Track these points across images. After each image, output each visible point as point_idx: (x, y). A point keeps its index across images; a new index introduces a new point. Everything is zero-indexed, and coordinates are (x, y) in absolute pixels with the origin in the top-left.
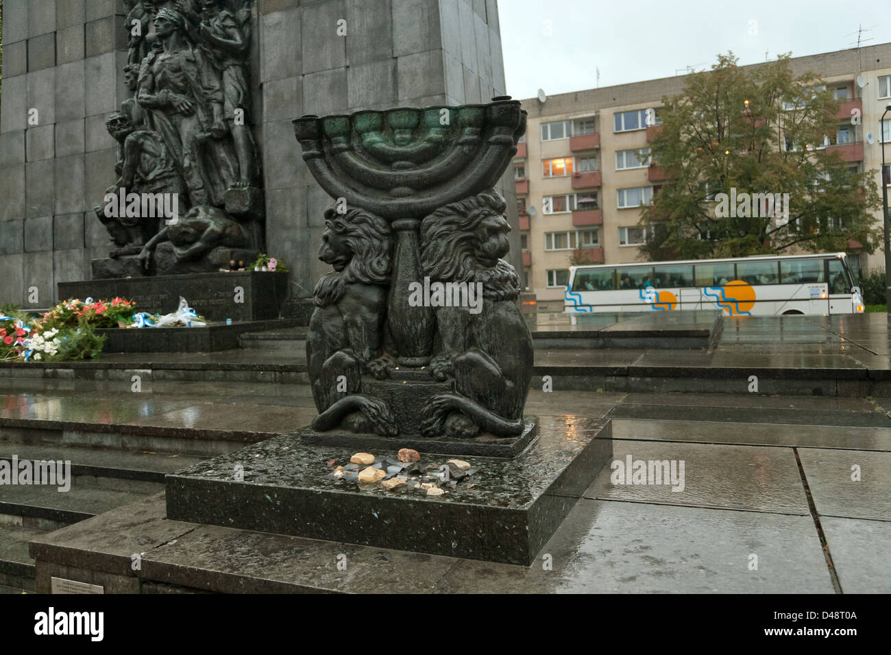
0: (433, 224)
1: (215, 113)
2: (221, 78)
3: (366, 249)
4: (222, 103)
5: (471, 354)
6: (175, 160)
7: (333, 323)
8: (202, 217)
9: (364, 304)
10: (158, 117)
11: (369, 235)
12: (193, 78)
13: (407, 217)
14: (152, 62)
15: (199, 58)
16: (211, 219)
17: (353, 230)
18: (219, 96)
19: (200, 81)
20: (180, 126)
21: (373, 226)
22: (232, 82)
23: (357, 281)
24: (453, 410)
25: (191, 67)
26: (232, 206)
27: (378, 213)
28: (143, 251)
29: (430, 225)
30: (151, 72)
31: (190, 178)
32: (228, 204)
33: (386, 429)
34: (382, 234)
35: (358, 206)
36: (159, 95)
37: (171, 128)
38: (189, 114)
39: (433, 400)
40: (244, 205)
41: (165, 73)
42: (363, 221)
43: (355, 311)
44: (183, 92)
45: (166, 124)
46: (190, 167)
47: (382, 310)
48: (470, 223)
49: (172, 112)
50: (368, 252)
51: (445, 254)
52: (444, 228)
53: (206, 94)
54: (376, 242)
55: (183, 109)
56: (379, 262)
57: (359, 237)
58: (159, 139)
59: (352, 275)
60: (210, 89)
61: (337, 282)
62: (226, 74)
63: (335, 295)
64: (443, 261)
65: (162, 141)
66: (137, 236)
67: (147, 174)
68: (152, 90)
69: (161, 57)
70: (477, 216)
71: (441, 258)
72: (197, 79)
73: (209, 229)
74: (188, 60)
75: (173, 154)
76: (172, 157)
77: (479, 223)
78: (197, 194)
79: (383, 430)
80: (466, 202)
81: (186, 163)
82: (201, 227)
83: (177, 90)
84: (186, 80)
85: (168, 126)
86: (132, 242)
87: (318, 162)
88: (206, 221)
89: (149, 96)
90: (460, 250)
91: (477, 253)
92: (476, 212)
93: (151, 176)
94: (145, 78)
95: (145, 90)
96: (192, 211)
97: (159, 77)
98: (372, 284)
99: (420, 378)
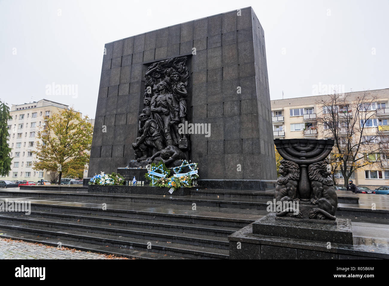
0: (312, 167)
1: (176, 115)
2: (178, 103)
3: (294, 171)
4: (179, 112)
5: (323, 199)
6: (161, 130)
7: (284, 189)
8: (172, 149)
9: (293, 185)
10: (156, 115)
11: (295, 168)
12: (170, 104)
13: (304, 165)
14: (156, 98)
15: (172, 97)
16: (175, 150)
17: (290, 167)
18: (177, 110)
19: (172, 104)
20: (164, 119)
21: (296, 166)
22: (182, 105)
23: (292, 179)
24: (320, 213)
25: (170, 100)
26: (181, 146)
27: (297, 163)
28: (150, 160)
29: (311, 167)
30: (156, 101)
31: (166, 136)
32: (180, 145)
33: (300, 217)
34: (298, 168)
35: (292, 161)
36: (159, 109)
37: (161, 119)
38: (167, 115)
39: (314, 209)
40: (185, 146)
41: (161, 101)
42: (293, 165)
43: (291, 186)
44: (166, 108)
45: (159, 118)
46: (167, 133)
47: (298, 187)
48: (322, 167)
49: (161, 114)
50: (294, 172)
51: (316, 174)
52: (316, 168)
53: (174, 109)
54: (297, 170)
55: (166, 113)
56: (297, 175)
57: (292, 169)
58: (156, 123)
59: (290, 177)
60: (175, 107)
61: (286, 179)
62: (180, 103)
63: (285, 182)
64: (315, 176)
65: (158, 123)
66: (145, 154)
67: (152, 134)
68: (155, 107)
69: (160, 96)
70: (324, 166)
71: (315, 175)
72: (171, 104)
73: (175, 154)
74: (169, 98)
75: (161, 128)
76: (160, 128)
77: (325, 167)
78: (169, 142)
79: (299, 217)
80: (321, 162)
81: (166, 131)
82: (172, 153)
83: (164, 107)
84: (167, 103)
85: (160, 119)
86: (143, 156)
87: (280, 150)
88: (174, 151)
89: (154, 109)
90: (319, 173)
91: (323, 174)
92: (323, 164)
93: (153, 135)
94: (153, 103)
95: (153, 106)
96: (168, 147)
97: (158, 103)
98: (296, 180)
99: (308, 204)
